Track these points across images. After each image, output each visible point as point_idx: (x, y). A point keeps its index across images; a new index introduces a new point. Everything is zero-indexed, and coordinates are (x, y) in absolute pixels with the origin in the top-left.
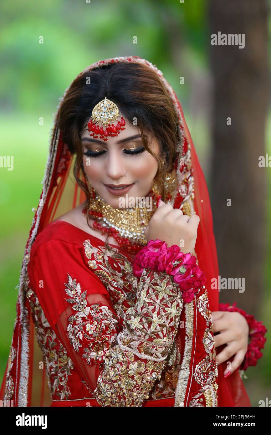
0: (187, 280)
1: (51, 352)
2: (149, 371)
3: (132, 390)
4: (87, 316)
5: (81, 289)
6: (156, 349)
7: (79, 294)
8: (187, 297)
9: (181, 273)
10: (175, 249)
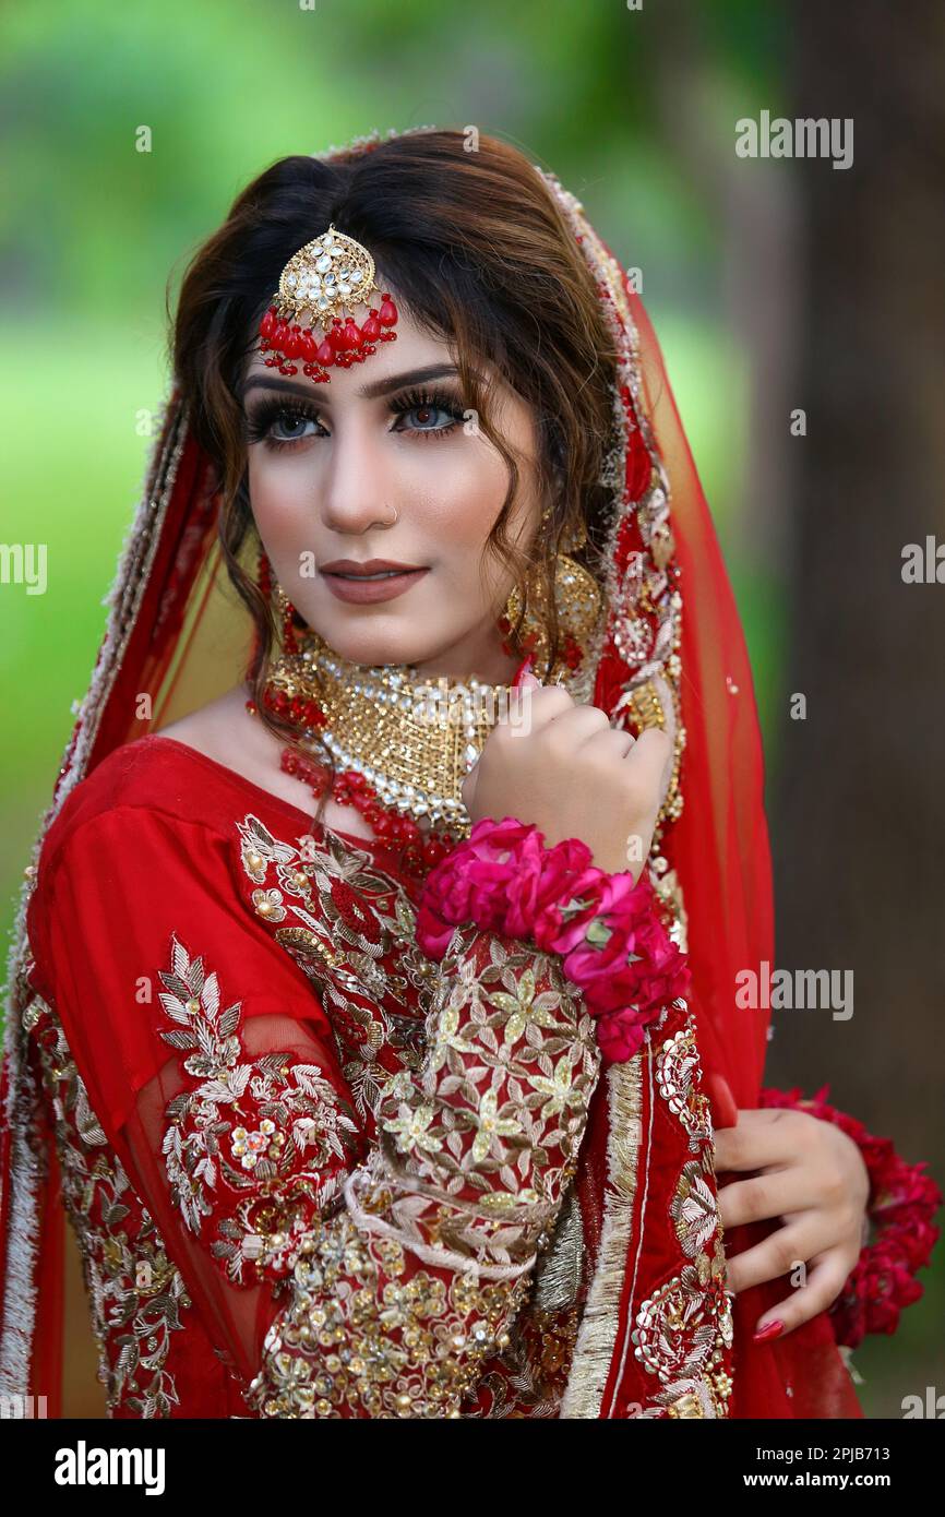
0: (614, 974)
1: (108, 1243)
2: (462, 1316)
3: (395, 1384)
4: (239, 1100)
5: (220, 997)
6: (490, 1233)
7: (211, 1014)
8: (615, 1039)
9: (591, 946)
10: (573, 855)
